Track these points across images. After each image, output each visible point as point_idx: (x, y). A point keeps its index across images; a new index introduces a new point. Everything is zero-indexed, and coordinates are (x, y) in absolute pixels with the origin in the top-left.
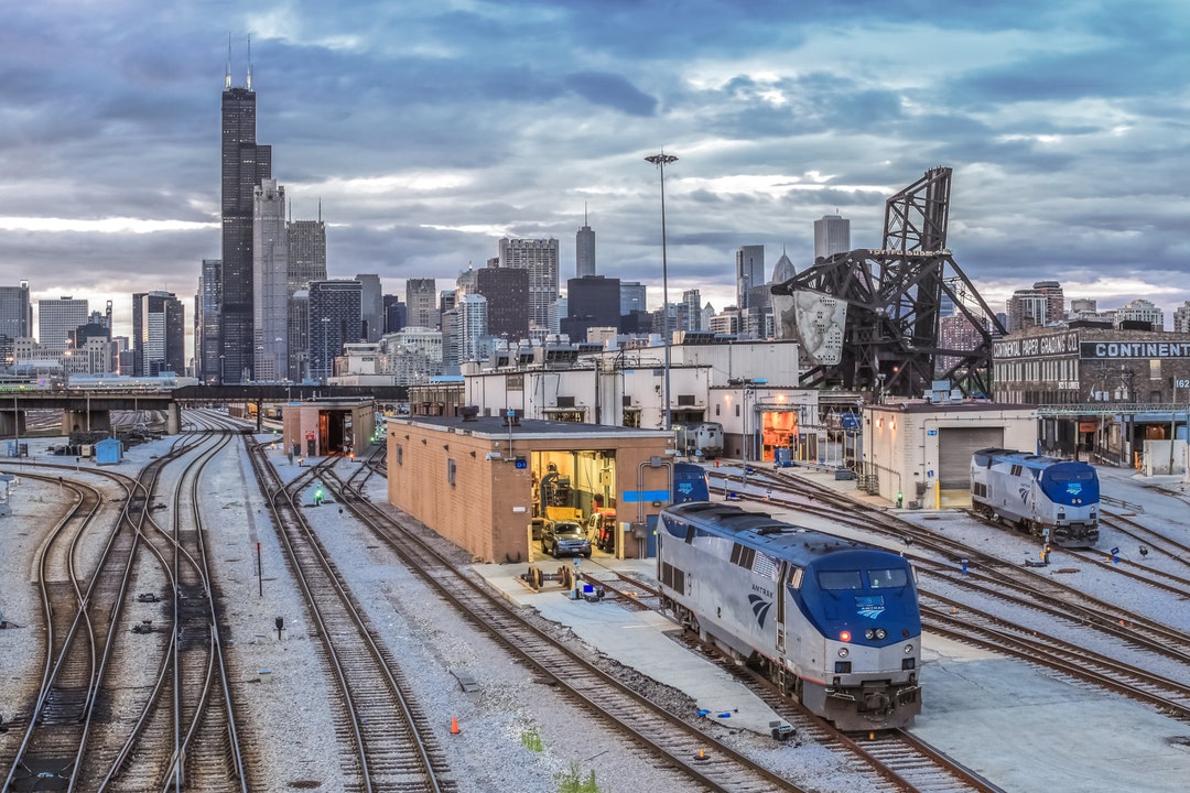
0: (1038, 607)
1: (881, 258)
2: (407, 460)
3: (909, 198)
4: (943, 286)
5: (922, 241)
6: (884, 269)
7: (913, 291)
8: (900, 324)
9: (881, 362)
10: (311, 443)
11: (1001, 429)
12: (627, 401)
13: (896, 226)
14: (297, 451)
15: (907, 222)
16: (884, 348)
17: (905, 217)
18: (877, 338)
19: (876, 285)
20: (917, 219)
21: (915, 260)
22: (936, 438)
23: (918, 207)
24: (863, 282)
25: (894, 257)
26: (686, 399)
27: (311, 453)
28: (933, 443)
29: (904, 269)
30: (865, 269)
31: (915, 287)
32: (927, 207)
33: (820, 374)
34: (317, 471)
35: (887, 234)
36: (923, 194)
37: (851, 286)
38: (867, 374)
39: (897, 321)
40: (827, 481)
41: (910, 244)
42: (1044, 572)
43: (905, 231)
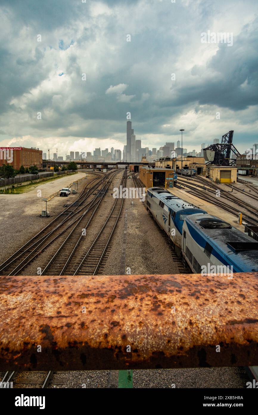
0: (227, 199)
1: (221, 145)
2: (141, 172)
3: (226, 135)
4: (231, 149)
5: (228, 142)
6: (222, 147)
7: (226, 150)
8: (224, 155)
9: (220, 161)
10: (133, 170)
11: (231, 171)
12: (177, 165)
13: (224, 140)
14: (131, 171)
15: (226, 139)
16: (221, 158)
17: (225, 138)
18: (220, 157)
19: (220, 149)
20: (227, 139)
21: (227, 145)
22: (220, 172)
23: (228, 137)
24: (218, 148)
25: (223, 145)
26: (186, 165)
27: (133, 172)
28: (219, 173)
29: (225, 146)
30: (218, 146)
31: (226, 149)
32: (229, 137)
33: (210, 162)
34: (132, 174)
35: (222, 141)
36: (229, 135)
37: (216, 149)
38: (218, 162)
39: (223, 154)
40: (204, 178)
41: (226, 143)
42: (231, 193)
43: (225, 141)
